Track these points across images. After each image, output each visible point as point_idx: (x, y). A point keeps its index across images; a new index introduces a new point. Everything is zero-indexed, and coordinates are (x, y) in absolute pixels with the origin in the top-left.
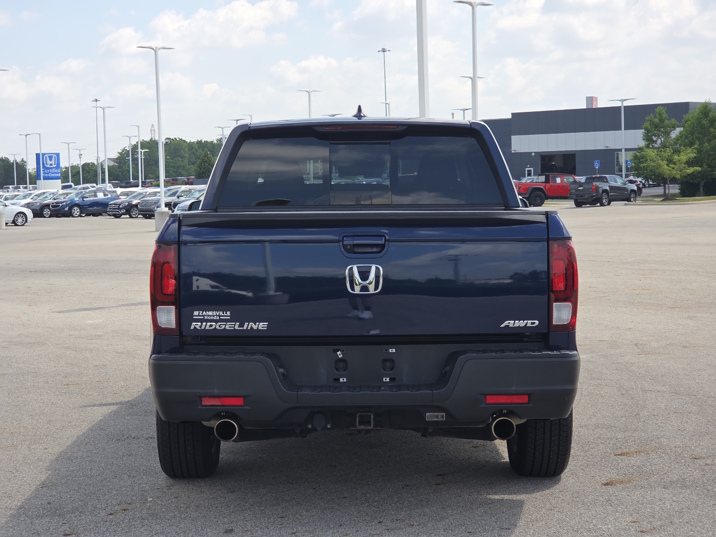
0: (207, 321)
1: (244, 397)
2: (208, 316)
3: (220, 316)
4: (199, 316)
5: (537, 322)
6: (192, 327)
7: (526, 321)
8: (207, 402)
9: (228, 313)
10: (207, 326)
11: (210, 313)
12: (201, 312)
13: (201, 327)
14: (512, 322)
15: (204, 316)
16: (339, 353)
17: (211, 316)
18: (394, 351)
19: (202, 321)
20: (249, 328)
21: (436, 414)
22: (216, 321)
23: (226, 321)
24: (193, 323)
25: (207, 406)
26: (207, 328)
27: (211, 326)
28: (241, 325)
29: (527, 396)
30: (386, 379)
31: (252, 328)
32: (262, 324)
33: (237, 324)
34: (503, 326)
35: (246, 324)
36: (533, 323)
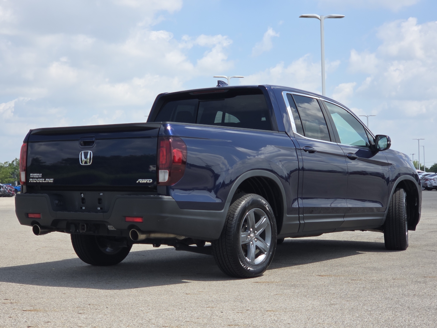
0: (34, 178)
1: (40, 214)
2: (35, 176)
3: (38, 176)
4: (32, 176)
5: (151, 180)
6: (30, 181)
7: (147, 180)
8: (30, 216)
9: (41, 174)
11: (35, 174)
12: (33, 174)
13: (32, 181)
14: (141, 180)
15: (33, 176)
16: (82, 195)
18: (102, 194)
20: (47, 182)
21: (111, 226)
22: (37, 178)
23: (40, 178)
24: (30, 179)
27: (35, 180)
28: (45, 180)
29: (142, 218)
30: (99, 208)
31: (48, 182)
32: (51, 179)
33: (44, 179)
34: (137, 182)
35: (46, 179)
36: (150, 181)
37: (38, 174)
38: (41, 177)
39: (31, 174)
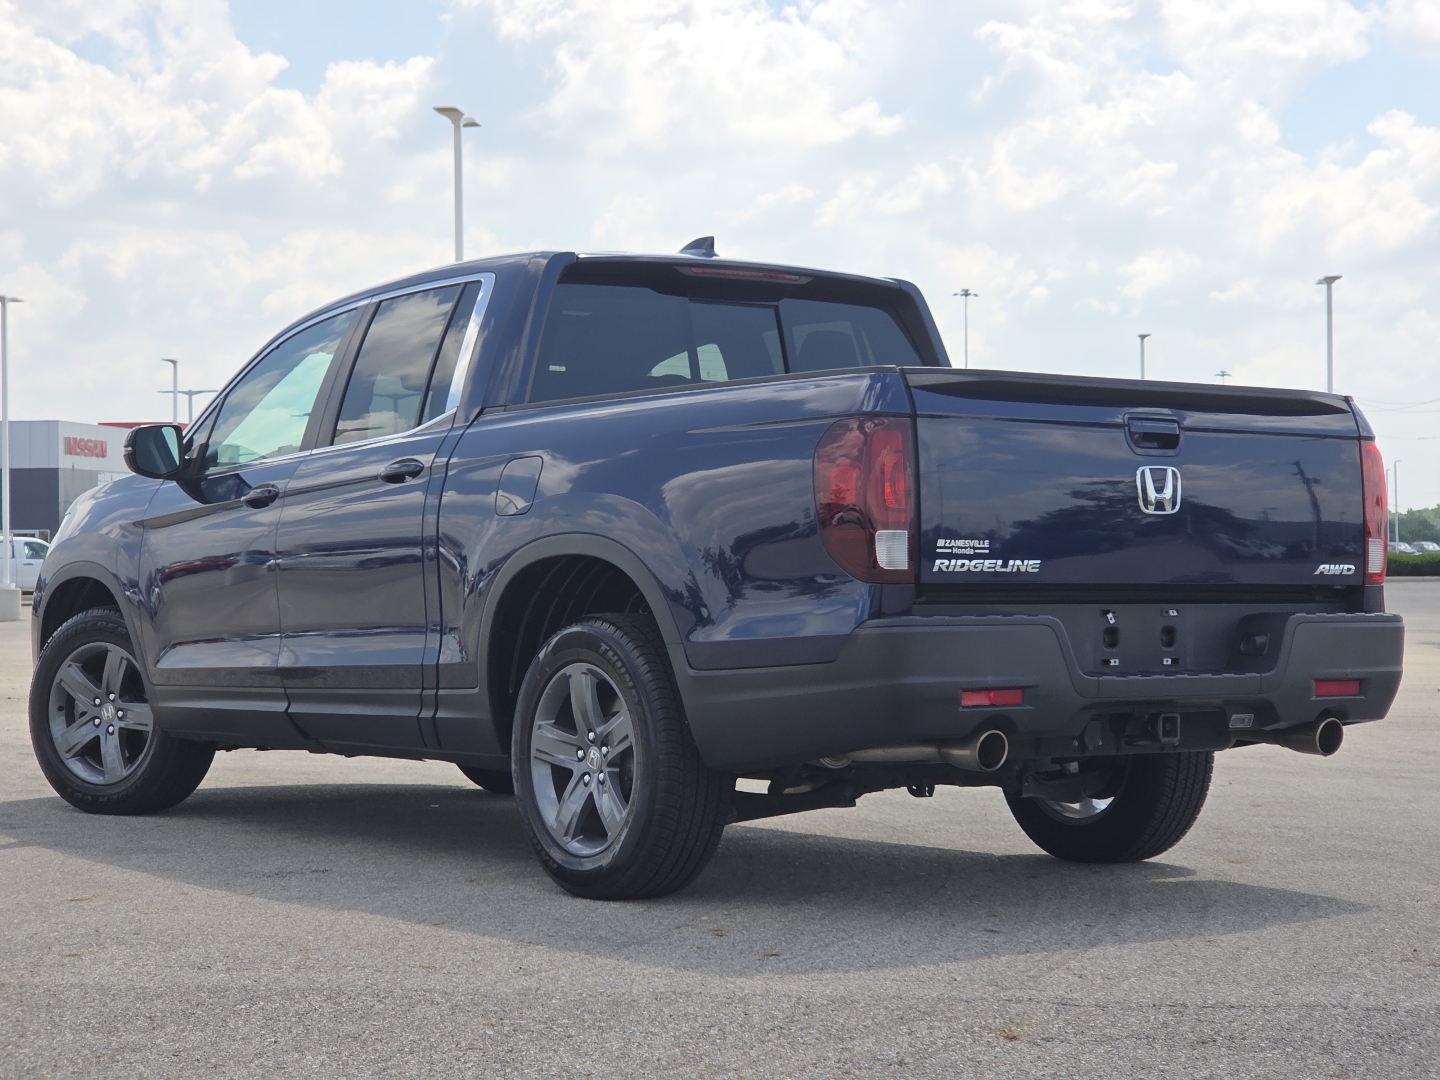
0: (958, 557)
1: (1023, 688)
2: (959, 547)
3: (974, 548)
4: (945, 547)
5: (1353, 568)
6: (935, 569)
7: (1342, 566)
8: (970, 700)
9: (987, 542)
10: (956, 565)
11: (960, 543)
12: (948, 541)
13: (948, 567)
14: (1327, 566)
15: (951, 548)
16: (1110, 616)
17: (962, 548)
18: (1175, 613)
19: (950, 556)
20: (1015, 570)
21: (1243, 716)
22: (970, 558)
23: (983, 557)
25: (968, 707)
26: (958, 569)
27: (963, 565)
29: (1357, 683)
30: (1167, 661)
31: (1018, 569)
32: (1031, 562)
33: (1000, 562)
34: (1317, 572)
35: (1011, 562)
36: (1349, 570)
37: (975, 543)
38: (987, 551)
39: (941, 543)
